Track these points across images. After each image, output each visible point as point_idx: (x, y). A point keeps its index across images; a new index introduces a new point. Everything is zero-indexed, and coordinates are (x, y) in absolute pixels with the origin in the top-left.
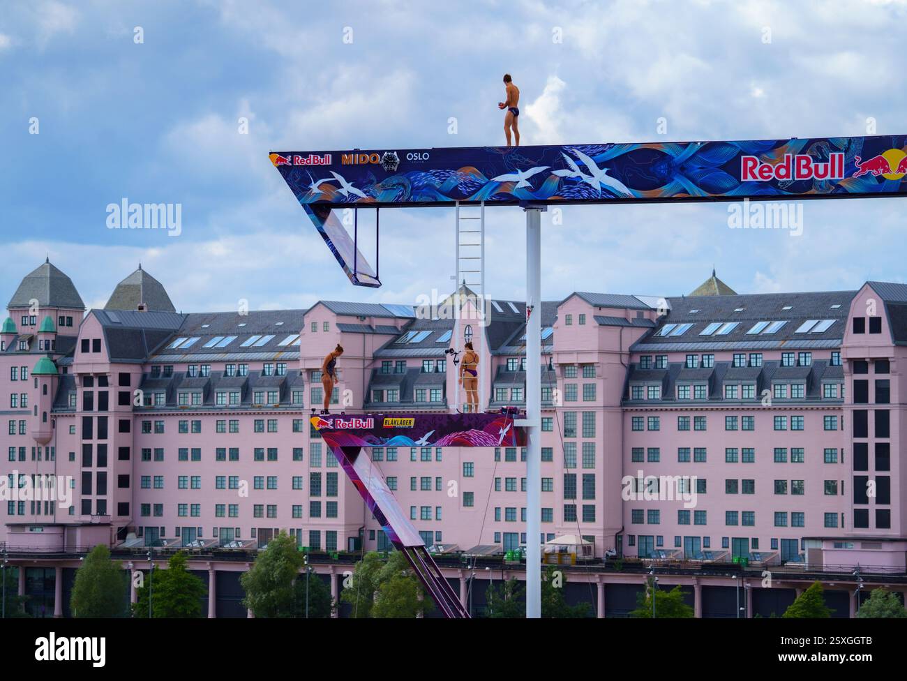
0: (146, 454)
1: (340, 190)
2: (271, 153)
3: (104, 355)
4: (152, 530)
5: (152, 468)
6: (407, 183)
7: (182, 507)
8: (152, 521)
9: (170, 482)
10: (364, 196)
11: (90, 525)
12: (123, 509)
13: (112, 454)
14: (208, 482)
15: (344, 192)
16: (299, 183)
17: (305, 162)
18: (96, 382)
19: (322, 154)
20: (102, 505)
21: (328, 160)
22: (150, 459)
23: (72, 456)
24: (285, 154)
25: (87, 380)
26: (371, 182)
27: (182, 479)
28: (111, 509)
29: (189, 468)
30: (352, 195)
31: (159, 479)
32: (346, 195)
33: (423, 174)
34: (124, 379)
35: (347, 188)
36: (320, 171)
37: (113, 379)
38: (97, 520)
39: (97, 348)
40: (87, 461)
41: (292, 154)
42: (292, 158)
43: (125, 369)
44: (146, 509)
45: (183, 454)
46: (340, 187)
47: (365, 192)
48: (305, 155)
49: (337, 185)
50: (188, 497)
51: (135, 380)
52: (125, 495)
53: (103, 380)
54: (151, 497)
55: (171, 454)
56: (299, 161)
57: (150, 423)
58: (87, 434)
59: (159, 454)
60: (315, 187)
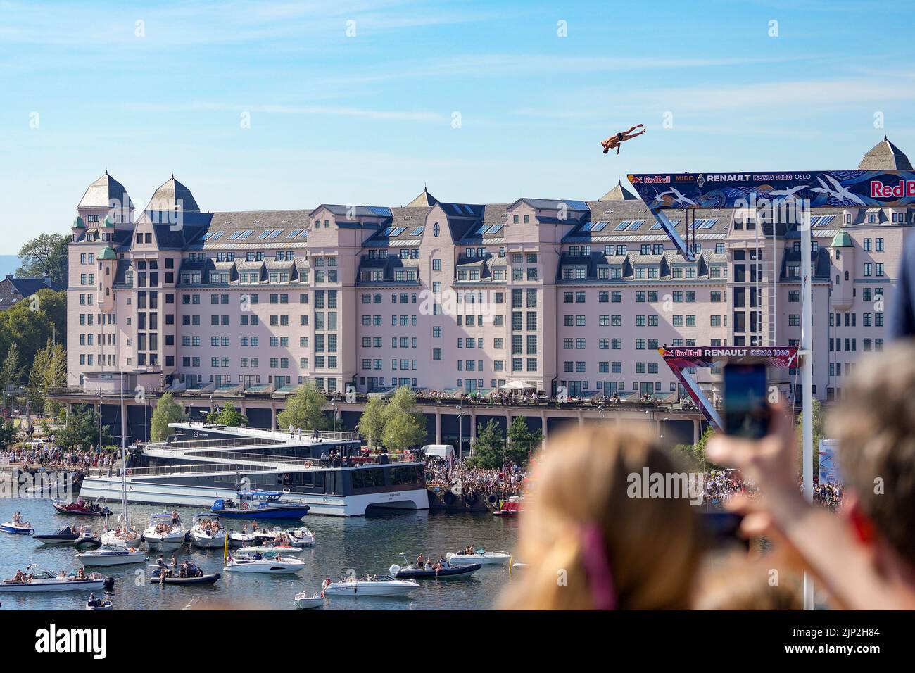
0: (186, 320)
1: (676, 200)
2: (628, 175)
3: (153, 246)
4: (191, 376)
5: (191, 330)
6: (723, 195)
7: (214, 359)
8: (192, 370)
9: (205, 341)
10: (693, 203)
11: (146, 373)
12: (169, 361)
13: (160, 320)
14: (234, 341)
15: (679, 200)
16: (648, 195)
17: (652, 181)
18: (148, 265)
19: (664, 176)
20: (153, 357)
21: (667, 180)
22: (189, 323)
23: (129, 322)
24: (638, 176)
25: (141, 264)
26: (698, 194)
27: (214, 339)
28: (160, 361)
29: (220, 330)
30: (685, 203)
31: (196, 338)
32: (681, 203)
33: (734, 189)
34: (169, 263)
35: (681, 198)
36: (662, 187)
37: (161, 264)
38: (151, 369)
39: (148, 240)
40: (141, 325)
41: (643, 176)
42: (643, 178)
43: (170, 255)
44: (186, 361)
45: (215, 320)
46: (676, 197)
47: (694, 201)
48: (652, 176)
49: (675, 196)
50: (220, 352)
51: (177, 264)
52: (171, 350)
53: (154, 264)
54: (190, 352)
55: (206, 320)
56: (648, 180)
57: (189, 296)
58: (141, 304)
59: (197, 320)
60: (659, 198)
